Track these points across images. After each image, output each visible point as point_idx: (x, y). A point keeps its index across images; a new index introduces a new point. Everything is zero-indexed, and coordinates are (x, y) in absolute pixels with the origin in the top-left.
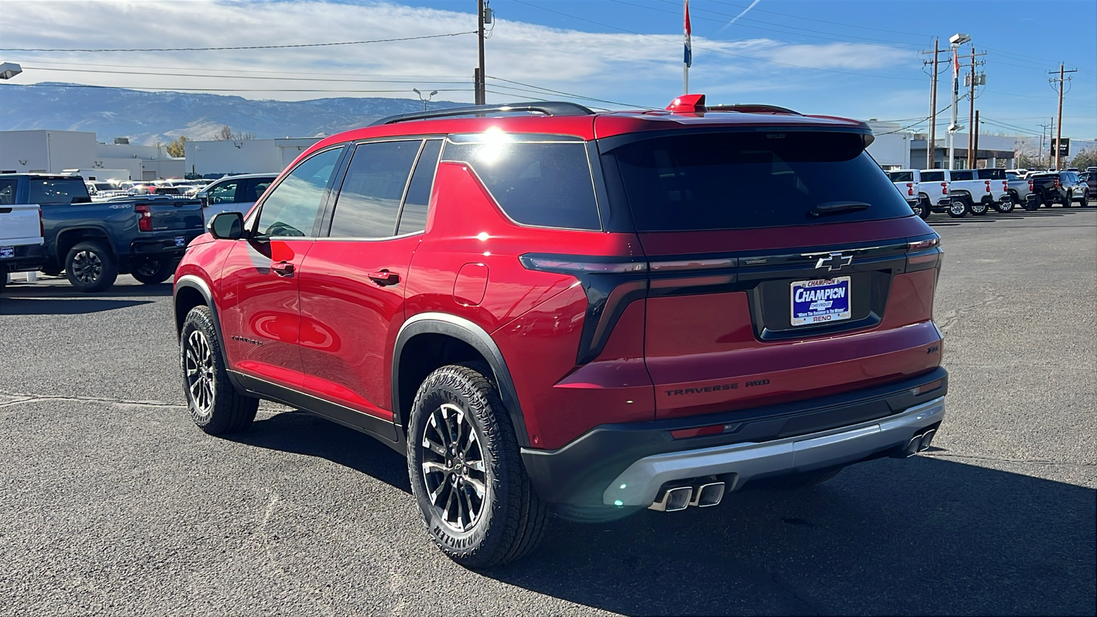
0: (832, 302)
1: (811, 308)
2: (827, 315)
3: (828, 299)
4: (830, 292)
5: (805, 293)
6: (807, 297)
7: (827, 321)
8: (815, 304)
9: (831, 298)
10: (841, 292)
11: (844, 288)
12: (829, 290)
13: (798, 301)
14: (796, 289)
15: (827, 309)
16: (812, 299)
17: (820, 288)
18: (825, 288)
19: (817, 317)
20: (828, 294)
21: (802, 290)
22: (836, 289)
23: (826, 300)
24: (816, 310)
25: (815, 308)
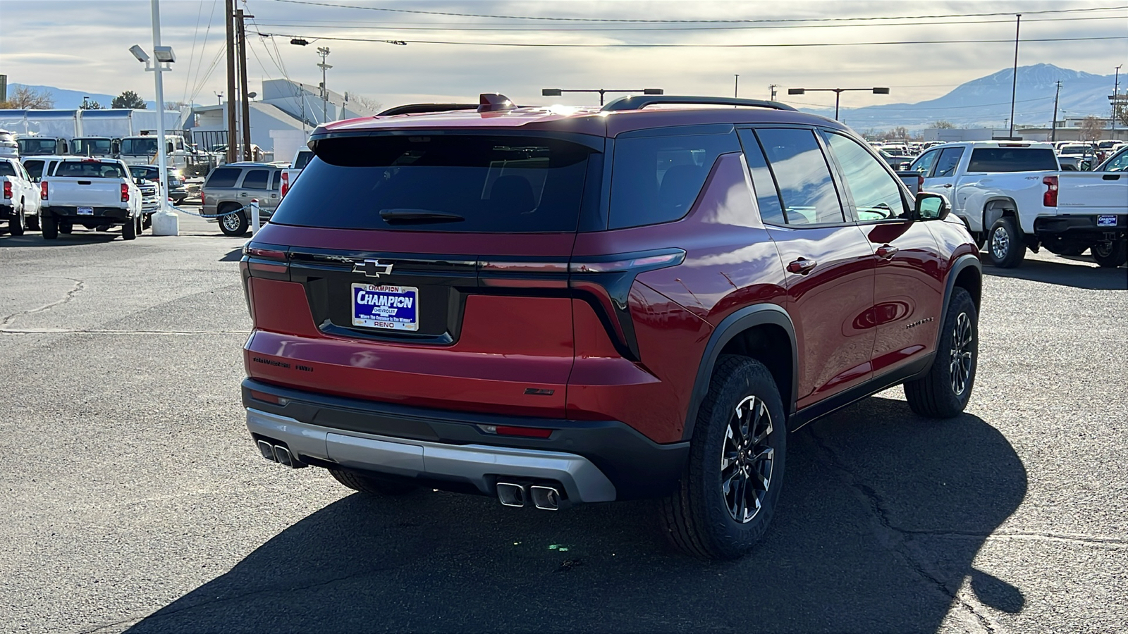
0: (396, 310)
1: (373, 312)
2: (389, 322)
3: (392, 306)
4: (395, 300)
5: (367, 296)
6: (369, 300)
7: (389, 328)
8: (378, 308)
9: (395, 305)
10: (407, 303)
11: (411, 299)
12: (393, 298)
13: (360, 302)
14: (357, 290)
15: (390, 316)
16: (375, 303)
17: (384, 294)
18: (388, 295)
19: (379, 322)
20: (392, 302)
21: (364, 293)
22: (402, 298)
23: (389, 307)
24: (379, 315)
25: (377, 313)
